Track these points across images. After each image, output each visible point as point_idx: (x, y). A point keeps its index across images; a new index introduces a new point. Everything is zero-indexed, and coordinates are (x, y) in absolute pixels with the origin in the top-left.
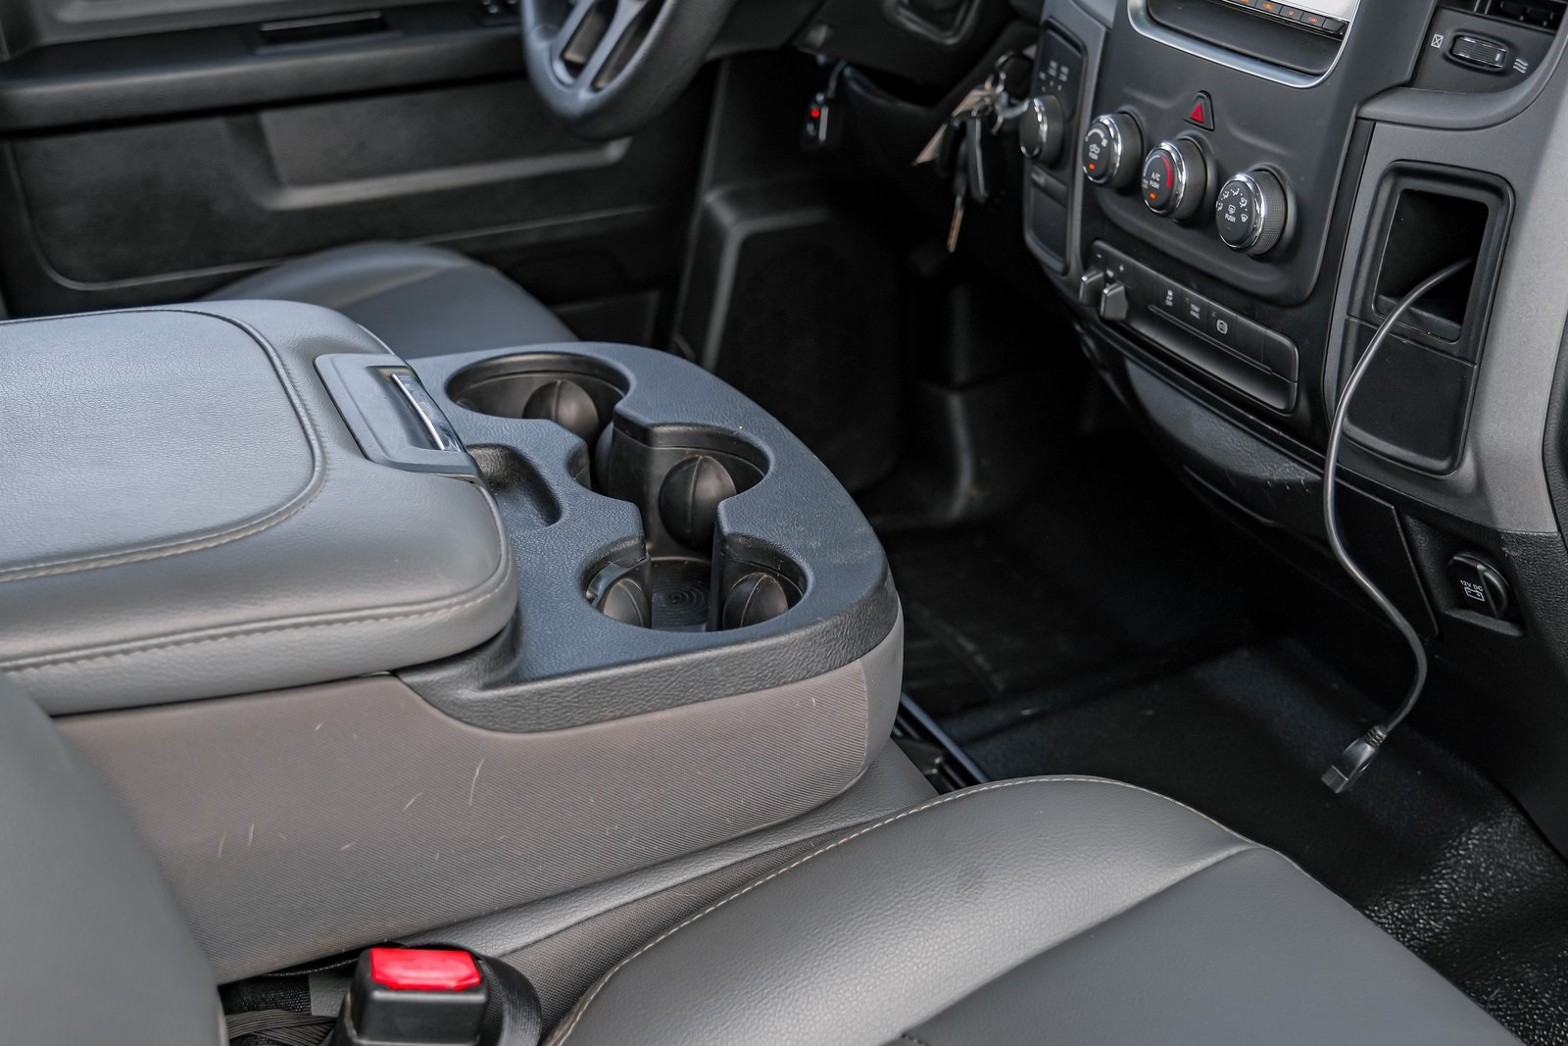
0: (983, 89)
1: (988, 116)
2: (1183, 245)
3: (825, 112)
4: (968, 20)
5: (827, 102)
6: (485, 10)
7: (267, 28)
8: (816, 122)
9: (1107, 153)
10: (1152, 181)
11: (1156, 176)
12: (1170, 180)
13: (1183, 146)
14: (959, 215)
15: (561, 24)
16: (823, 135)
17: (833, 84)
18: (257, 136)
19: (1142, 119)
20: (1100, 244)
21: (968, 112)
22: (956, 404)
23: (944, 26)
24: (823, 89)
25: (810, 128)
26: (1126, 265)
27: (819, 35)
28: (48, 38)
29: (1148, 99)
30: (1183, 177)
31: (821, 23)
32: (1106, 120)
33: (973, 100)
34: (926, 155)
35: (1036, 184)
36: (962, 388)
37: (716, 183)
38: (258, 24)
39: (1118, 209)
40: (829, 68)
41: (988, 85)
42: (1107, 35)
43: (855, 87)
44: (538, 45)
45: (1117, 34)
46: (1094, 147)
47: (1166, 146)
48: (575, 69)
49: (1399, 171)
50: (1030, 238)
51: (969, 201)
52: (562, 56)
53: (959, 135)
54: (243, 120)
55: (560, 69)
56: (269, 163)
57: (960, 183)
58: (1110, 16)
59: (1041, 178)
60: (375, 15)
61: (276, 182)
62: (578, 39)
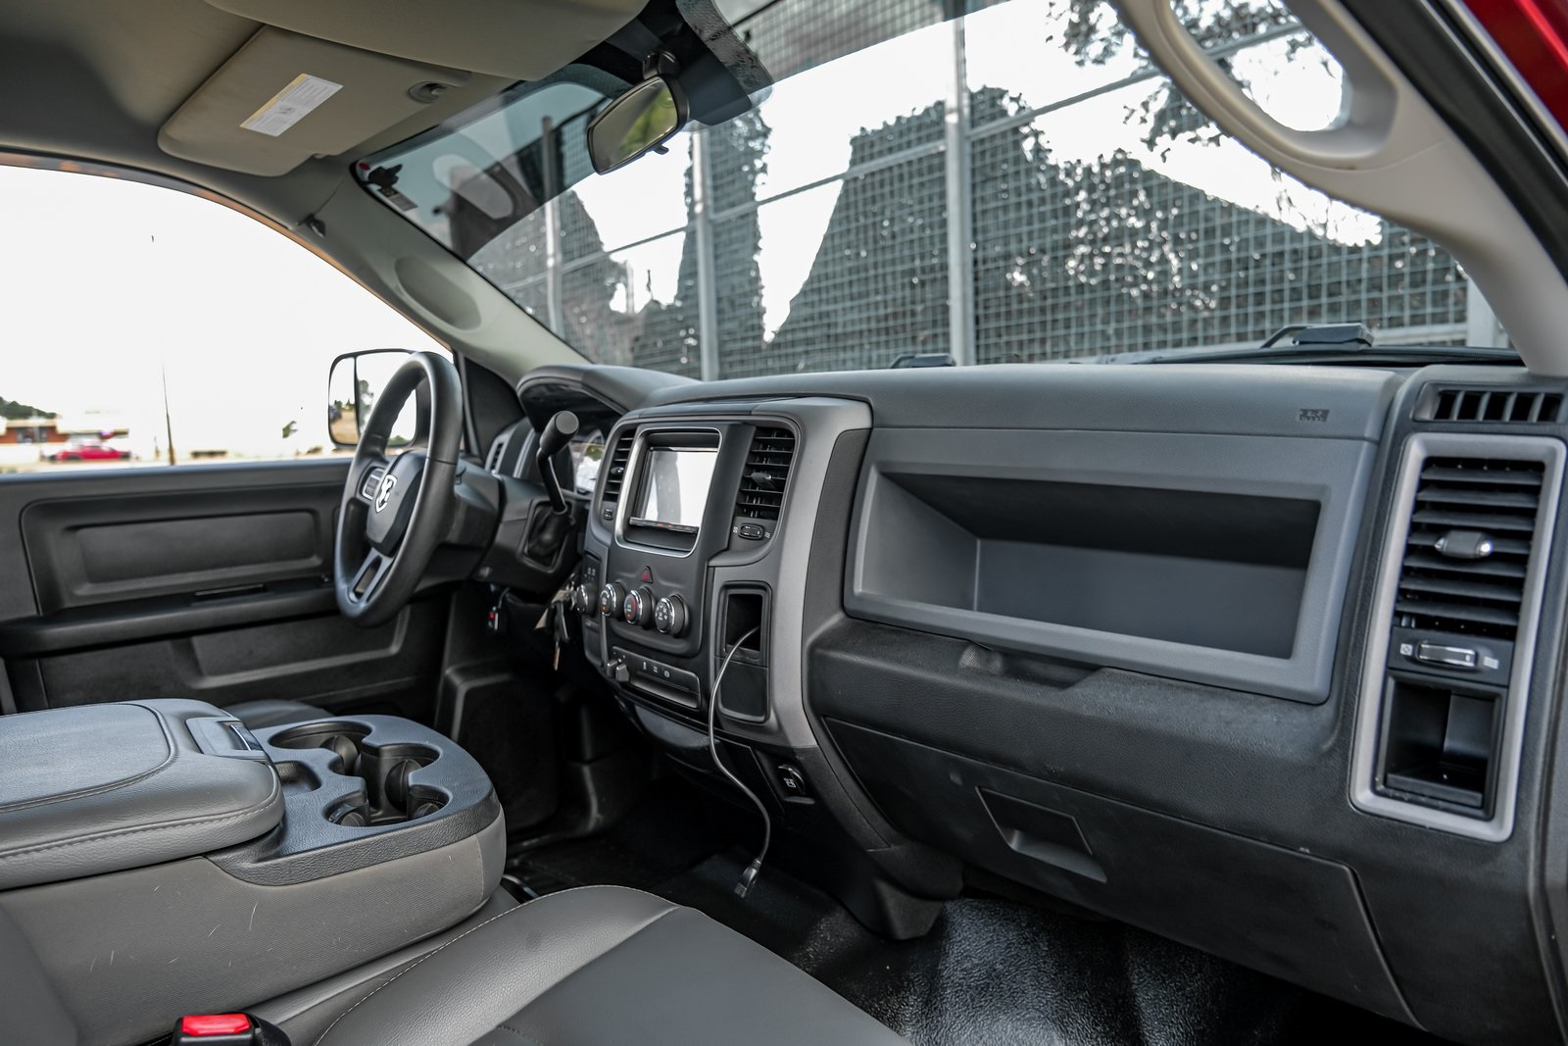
0: (565, 589)
1: (567, 604)
2: (647, 639)
3: (497, 616)
4: (558, 560)
5: (498, 611)
6: (322, 581)
7: (199, 594)
8: (493, 620)
9: (610, 600)
10: (628, 609)
11: (629, 606)
12: (636, 609)
13: (641, 593)
14: (558, 651)
15: (354, 576)
16: (496, 627)
17: (500, 603)
18: (190, 648)
19: (625, 584)
20: (615, 648)
21: (558, 602)
22: (586, 770)
23: (547, 564)
24: (496, 605)
25: (490, 624)
26: (626, 655)
27: (486, 572)
28: (68, 604)
29: (626, 575)
30: (641, 606)
31: (486, 566)
32: (609, 586)
33: (560, 595)
34: (541, 624)
35: (588, 627)
36: (589, 762)
37: (451, 664)
38: (193, 593)
39: (619, 629)
40: (497, 594)
41: (567, 588)
42: (609, 552)
43: (509, 600)
44: (342, 586)
45: (613, 549)
46: (604, 600)
47: (633, 592)
48: (359, 595)
49: (726, 587)
50: (587, 654)
51: (562, 644)
52: (354, 590)
53: (553, 613)
54: (182, 641)
55: (352, 596)
56: (196, 664)
57: (557, 637)
58: (608, 541)
59: (589, 623)
60: (261, 586)
61: (199, 673)
62: (363, 581)
